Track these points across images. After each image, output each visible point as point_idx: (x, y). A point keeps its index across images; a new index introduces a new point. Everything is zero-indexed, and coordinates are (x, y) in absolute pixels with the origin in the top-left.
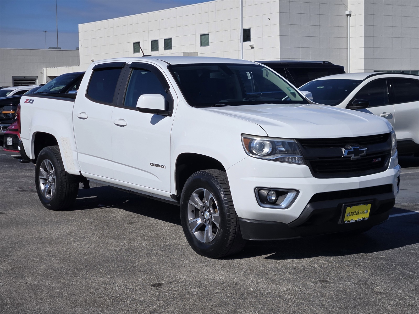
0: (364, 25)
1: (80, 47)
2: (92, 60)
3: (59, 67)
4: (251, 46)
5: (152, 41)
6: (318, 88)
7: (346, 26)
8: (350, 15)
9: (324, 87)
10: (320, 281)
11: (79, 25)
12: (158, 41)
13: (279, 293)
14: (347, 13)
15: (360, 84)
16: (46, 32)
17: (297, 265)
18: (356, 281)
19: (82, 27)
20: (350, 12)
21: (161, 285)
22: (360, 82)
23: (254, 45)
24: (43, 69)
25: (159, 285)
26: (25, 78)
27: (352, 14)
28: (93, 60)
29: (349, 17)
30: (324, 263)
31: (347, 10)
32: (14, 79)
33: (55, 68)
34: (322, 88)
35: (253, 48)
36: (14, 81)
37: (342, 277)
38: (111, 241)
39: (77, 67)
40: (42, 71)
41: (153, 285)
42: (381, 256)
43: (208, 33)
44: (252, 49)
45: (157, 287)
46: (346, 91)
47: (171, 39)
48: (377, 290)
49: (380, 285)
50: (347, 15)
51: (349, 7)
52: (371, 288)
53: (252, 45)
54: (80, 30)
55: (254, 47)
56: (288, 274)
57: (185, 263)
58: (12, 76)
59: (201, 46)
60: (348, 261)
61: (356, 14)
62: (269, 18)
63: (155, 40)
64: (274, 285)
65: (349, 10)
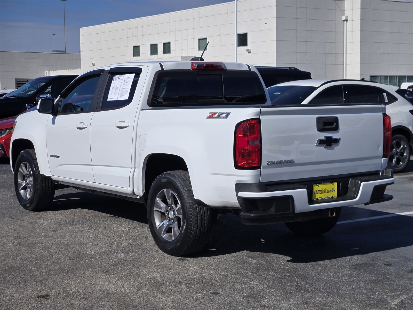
0: (361, 31)
1: (81, 50)
2: (92, 64)
3: (62, 70)
4: (247, 50)
5: (151, 45)
6: (275, 94)
7: (343, 31)
8: (347, 21)
9: (280, 93)
10: (211, 293)
11: (80, 28)
12: (157, 44)
13: (163, 306)
14: (344, 18)
15: (315, 90)
16: (54, 35)
17: (197, 276)
18: (248, 293)
19: (83, 30)
20: (347, 17)
21: (48, 296)
22: (315, 89)
23: (251, 50)
24: (46, 72)
25: (46, 296)
26: (28, 80)
27: (349, 19)
28: (94, 63)
29: (345, 22)
30: (226, 274)
31: (344, 15)
32: (17, 82)
33: (58, 71)
34: (278, 94)
35: (249, 52)
36: (17, 83)
37: (235, 289)
38: (23, 249)
39: (79, 70)
40: (45, 74)
41: (40, 297)
42: (288, 267)
43: (206, 38)
44: (249, 54)
45: (43, 298)
46: (301, 97)
47: (170, 43)
48: (263, 303)
49: (269, 298)
50: (344, 21)
51: (346, 12)
52: (258, 302)
53: (249, 50)
54: (81, 33)
55: (251, 52)
56: (183, 286)
57: (86, 273)
58: (15, 79)
59: (199, 50)
60: (251, 273)
61: (353, 20)
62: (265, 23)
63: (154, 44)
64: (162, 297)
65: (345, 15)
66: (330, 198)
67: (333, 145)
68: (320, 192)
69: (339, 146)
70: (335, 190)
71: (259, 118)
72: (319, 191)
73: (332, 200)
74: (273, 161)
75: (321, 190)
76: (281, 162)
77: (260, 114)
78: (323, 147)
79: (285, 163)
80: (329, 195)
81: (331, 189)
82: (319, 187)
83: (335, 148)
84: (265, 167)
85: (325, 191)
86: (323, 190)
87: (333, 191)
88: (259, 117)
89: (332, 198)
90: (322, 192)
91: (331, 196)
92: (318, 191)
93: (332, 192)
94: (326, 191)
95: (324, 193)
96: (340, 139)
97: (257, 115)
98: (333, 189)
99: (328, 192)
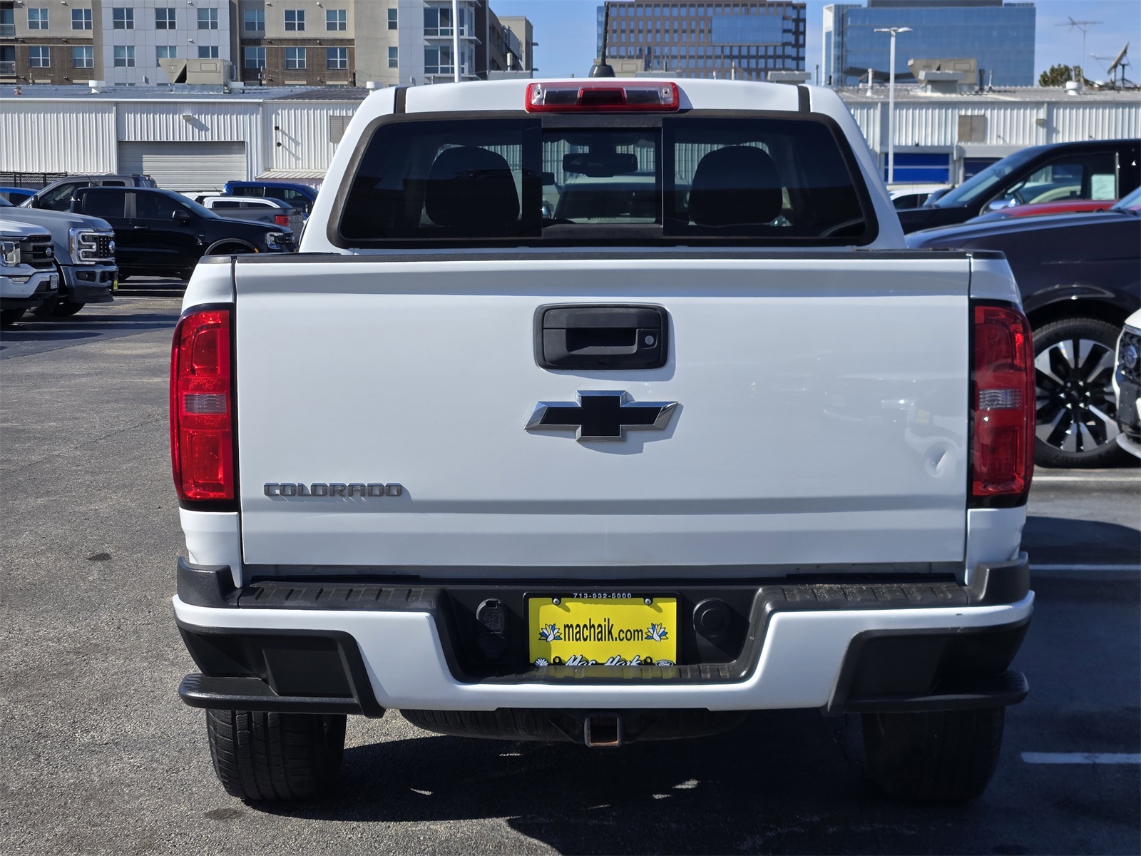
66: (634, 663)
67: (634, 434)
68: (576, 632)
69: (670, 437)
70: (665, 634)
71: (231, 308)
72: (567, 626)
73: (647, 671)
74: (296, 482)
75: (578, 626)
76: (335, 491)
77: (234, 286)
78: (574, 441)
79: (357, 494)
80: (632, 652)
81: (645, 627)
82: (567, 610)
83: (646, 445)
84: (256, 506)
85: (604, 632)
86: (593, 626)
87: (656, 637)
88: (230, 300)
89: (647, 663)
90: (586, 633)
91: (642, 658)
92: (560, 626)
93: (649, 637)
94: (610, 632)
95: (600, 640)
97: (223, 292)
98: (654, 626)
99: (622, 635)
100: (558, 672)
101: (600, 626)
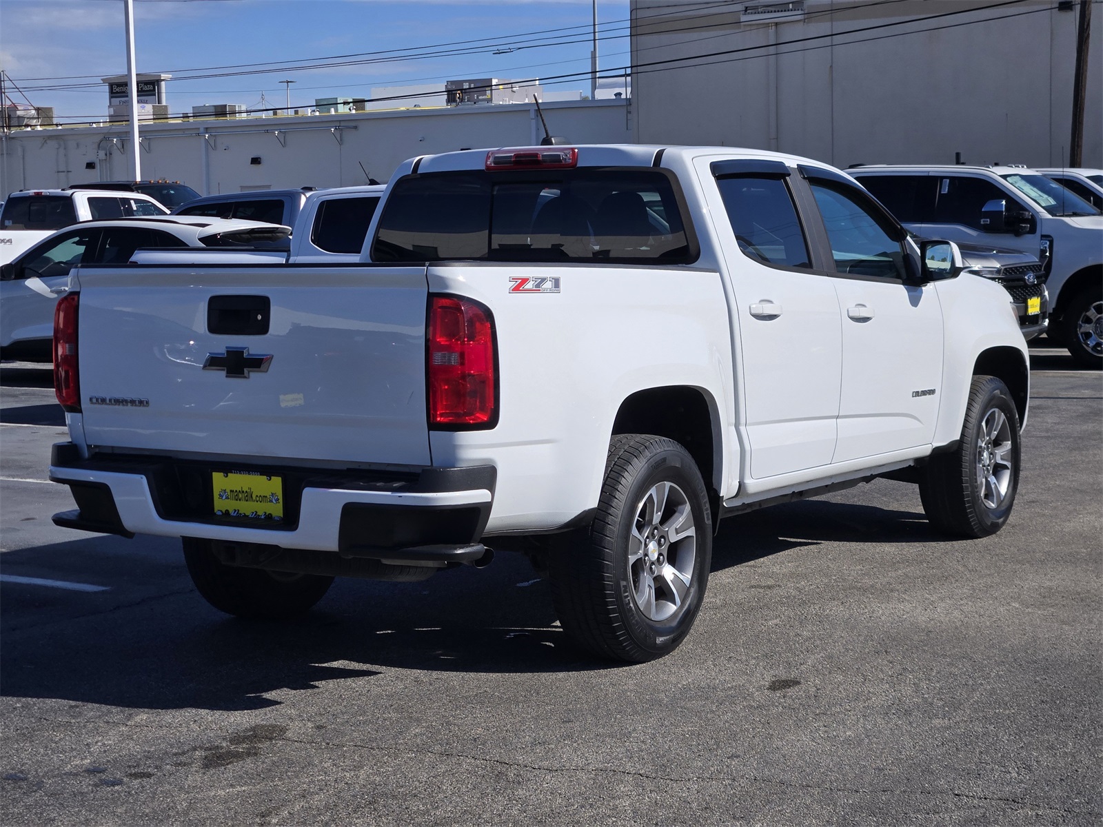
66: (263, 517)
68: (236, 495)
70: (277, 499)
72: (232, 491)
75: (236, 491)
76: (120, 403)
78: (223, 377)
79: (129, 404)
80: (262, 509)
81: (268, 494)
82: (231, 481)
85: (248, 496)
86: (243, 492)
87: (274, 501)
88: (78, 289)
89: (269, 517)
90: (240, 496)
91: (267, 514)
92: (228, 491)
93: (271, 501)
94: (252, 497)
95: (247, 501)
96: (272, 357)
98: (273, 494)
99: (258, 499)
100: (227, 519)
101: (246, 492)
